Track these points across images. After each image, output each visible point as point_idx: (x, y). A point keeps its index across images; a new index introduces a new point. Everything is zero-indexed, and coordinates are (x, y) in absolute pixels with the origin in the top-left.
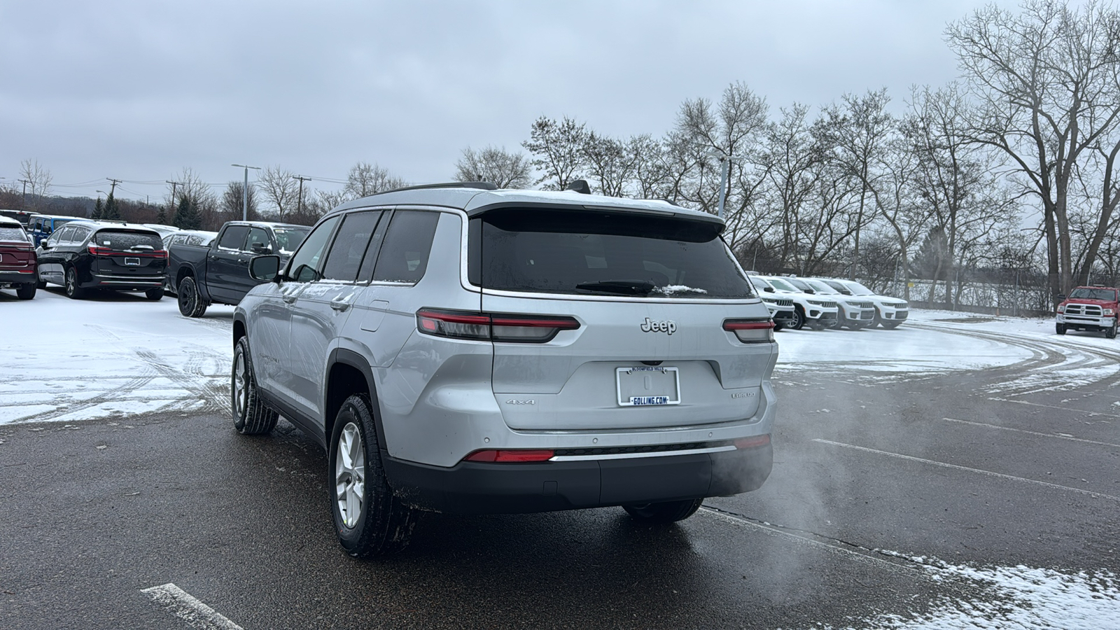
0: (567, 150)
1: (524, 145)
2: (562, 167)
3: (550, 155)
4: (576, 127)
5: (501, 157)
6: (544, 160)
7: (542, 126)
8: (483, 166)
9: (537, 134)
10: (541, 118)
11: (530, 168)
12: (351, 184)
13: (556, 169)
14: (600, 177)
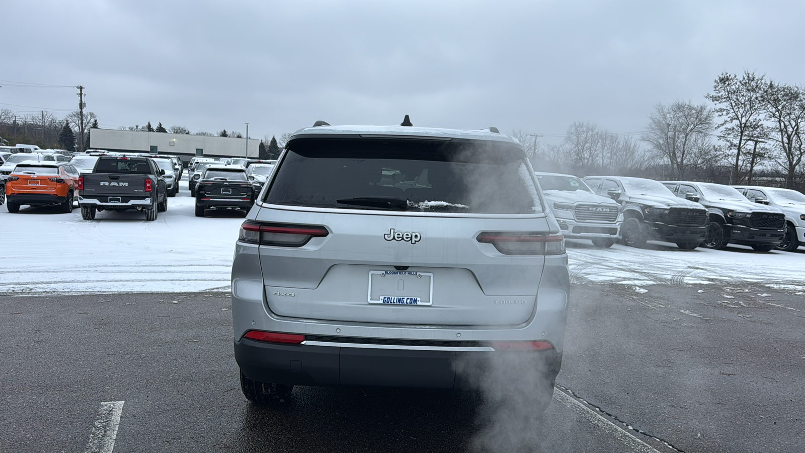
0: (747, 98)
1: (708, 97)
2: (741, 112)
3: (731, 104)
4: (755, 79)
5: (687, 108)
6: (726, 108)
7: (724, 80)
8: (672, 116)
9: (719, 87)
10: (722, 74)
11: (714, 115)
12: (569, 137)
13: (737, 115)
14: (777, 120)
